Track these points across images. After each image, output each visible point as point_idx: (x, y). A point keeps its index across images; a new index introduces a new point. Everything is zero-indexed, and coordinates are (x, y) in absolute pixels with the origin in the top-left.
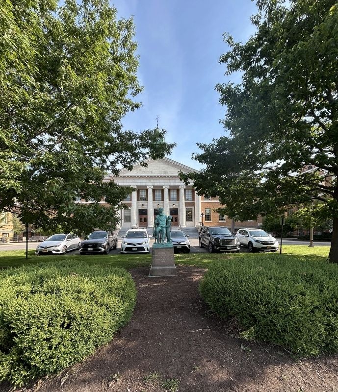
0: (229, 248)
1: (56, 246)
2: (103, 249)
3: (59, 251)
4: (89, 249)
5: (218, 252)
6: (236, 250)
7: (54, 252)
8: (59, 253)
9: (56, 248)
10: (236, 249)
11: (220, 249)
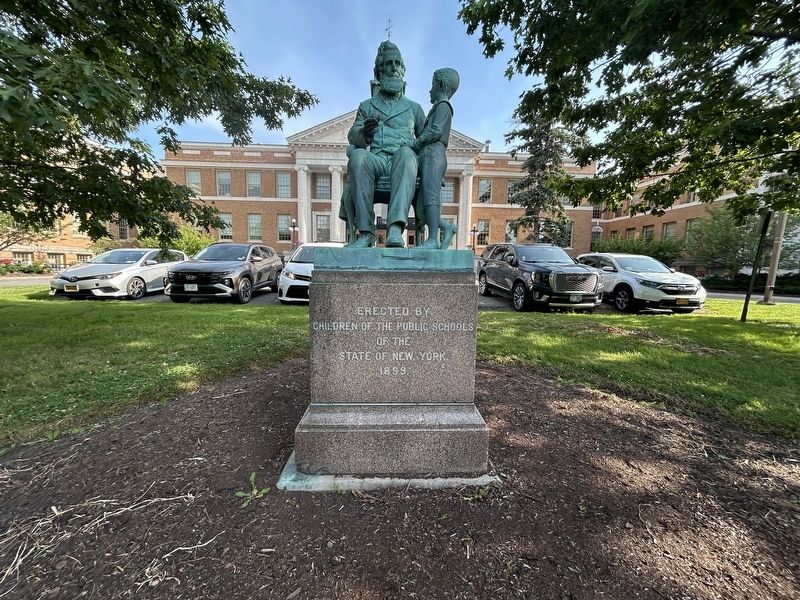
0: (574, 299)
1: (105, 277)
2: (229, 290)
3: (115, 290)
4: (188, 287)
5: (544, 308)
6: (592, 305)
7: (98, 293)
8: (116, 294)
9: (104, 283)
10: (594, 301)
11: (550, 300)
